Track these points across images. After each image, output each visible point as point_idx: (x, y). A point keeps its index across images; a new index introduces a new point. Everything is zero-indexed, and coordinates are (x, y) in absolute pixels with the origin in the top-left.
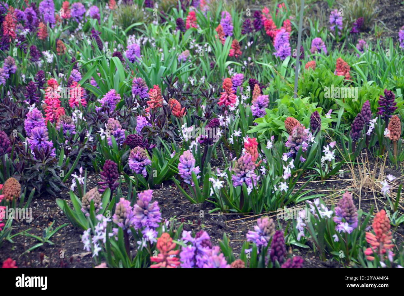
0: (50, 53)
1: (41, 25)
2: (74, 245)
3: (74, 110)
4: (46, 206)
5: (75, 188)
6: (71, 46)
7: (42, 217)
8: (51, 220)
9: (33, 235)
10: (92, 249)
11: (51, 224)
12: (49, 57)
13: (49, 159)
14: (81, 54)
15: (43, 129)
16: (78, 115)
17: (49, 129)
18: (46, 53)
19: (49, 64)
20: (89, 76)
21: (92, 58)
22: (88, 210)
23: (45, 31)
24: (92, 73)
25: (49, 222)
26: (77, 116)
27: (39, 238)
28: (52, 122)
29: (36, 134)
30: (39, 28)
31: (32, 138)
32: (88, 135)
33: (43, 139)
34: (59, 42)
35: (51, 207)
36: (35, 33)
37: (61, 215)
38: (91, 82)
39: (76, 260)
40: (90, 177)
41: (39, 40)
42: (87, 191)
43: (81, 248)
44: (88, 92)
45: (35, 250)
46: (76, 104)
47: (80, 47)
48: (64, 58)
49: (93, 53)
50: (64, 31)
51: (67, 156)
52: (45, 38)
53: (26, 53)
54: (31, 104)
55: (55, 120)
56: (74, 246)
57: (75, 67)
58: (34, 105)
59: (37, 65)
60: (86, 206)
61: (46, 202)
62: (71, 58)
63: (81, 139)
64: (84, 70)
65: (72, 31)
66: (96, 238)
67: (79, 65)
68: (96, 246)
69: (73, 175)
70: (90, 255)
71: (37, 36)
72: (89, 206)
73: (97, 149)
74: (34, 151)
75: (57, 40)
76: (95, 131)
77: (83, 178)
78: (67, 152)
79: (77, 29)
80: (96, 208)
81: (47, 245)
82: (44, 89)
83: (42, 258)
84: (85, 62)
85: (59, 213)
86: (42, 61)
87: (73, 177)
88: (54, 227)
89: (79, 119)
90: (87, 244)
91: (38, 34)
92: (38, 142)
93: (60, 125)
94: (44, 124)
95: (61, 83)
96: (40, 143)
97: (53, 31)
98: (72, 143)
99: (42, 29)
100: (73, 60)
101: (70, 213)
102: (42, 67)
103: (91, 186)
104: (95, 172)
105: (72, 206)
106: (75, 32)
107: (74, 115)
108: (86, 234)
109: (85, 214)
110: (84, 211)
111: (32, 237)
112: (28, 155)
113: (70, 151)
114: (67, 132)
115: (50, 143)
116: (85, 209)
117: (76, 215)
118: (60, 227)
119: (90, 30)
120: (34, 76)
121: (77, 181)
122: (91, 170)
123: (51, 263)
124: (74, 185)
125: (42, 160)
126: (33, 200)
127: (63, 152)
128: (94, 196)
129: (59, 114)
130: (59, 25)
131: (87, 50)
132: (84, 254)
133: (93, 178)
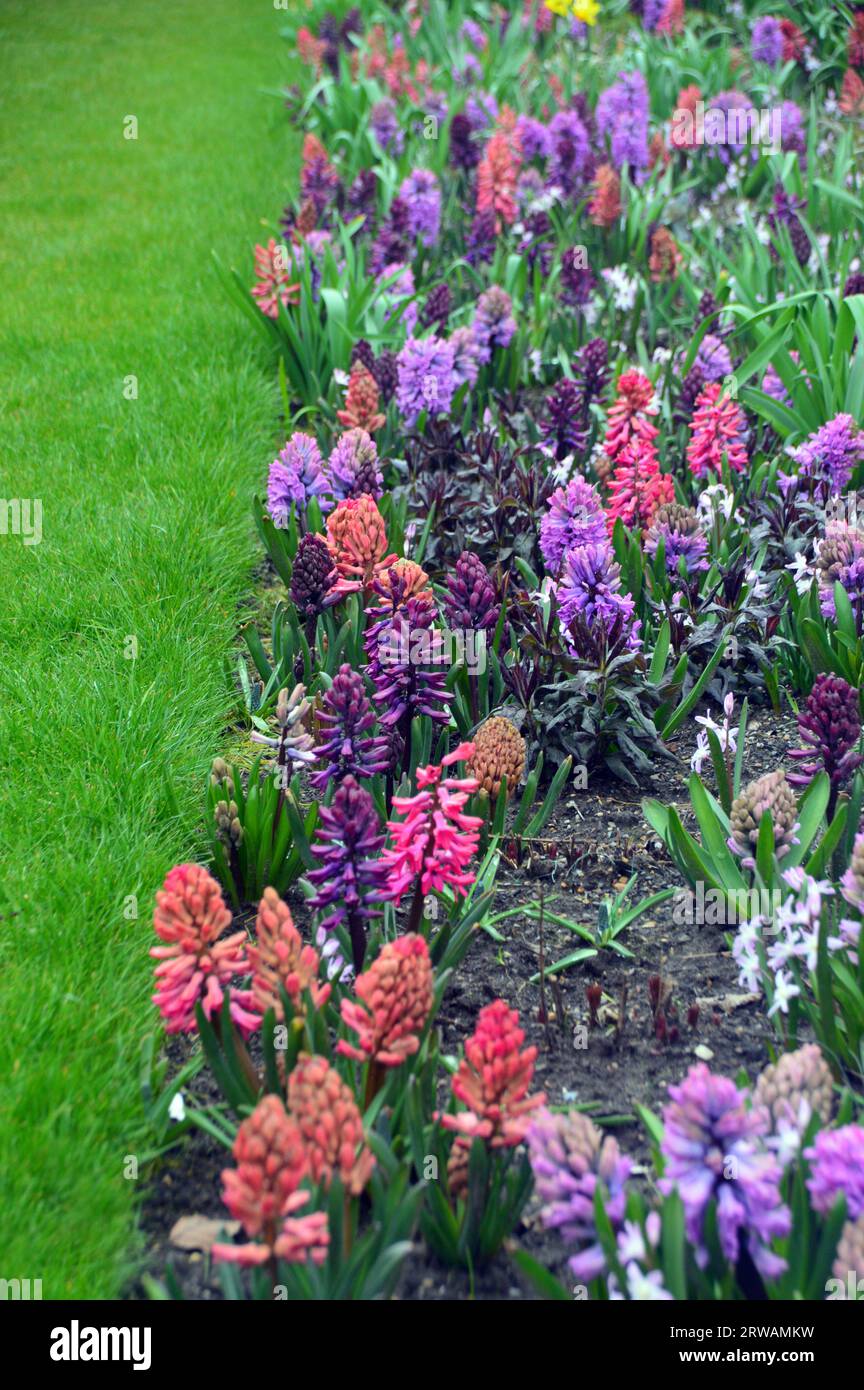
0: (629, 275)
1: (603, 174)
2: (701, 965)
3: (704, 485)
4: (606, 820)
5: (704, 762)
6: (699, 247)
7: (594, 859)
8: (623, 870)
9: (561, 918)
10: (767, 988)
11: (624, 886)
12: (623, 286)
13: (621, 659)
14: (732, 282)
15: (603, 549)
16: (717, 501)
17: (621, 547)
18: (616, 276)
19: (620, 311)
20: (762, 363)
21: (771, 300)
22: (752, 847)
23: (614, 196)
24: (771, 354)
25: (615, 877)
26: (715, 504)
27: (584, 931)
28: (630, 524)
29: (580, 571)
30: (594, 184)
31: (565, 580)
32: (752, 574)
33: (601, 587)
34: (660, 235)
35: (620, 822)
36: (583, 203)
37: (656, 855)
38: (766, 382)
39: (710, 1020)
40: (754, 726)
41: (593, 227)
42: (747, 776)
43: (725, 978)
44: (752, 418)
45: (570, 969)
46: (709, 463)
47: (729, 251)
48: (671, 291)
49: (776, 280)
50: (677, 196)
51: (676, 649)
52: (612, 222)
53: (546, 275)
54: (560, 456)
55: (640, 519)
56: (701, 968)
57: (713, 328)
58: (569, 460)
59: (582, 318)
60: (746, 831)
61: (606, 808)
62: (699, 294)
63: (726, 590)
64: (744, 340)
65: (701, 196)
66: (781, 952)
67: (726, 322)
68: (780, 979)
69: (699, 719)
70: (760, 1005)
71: (585, 214)
72: (755, 833)
73: (782, 627)
74: (571, 627)
75: (652, 229)
76: (778, 560)
77: (735, 731)
78: (679, 635)
79: (722, 188)
80: (779, 843)
81: (609, 957)
82: (604, 404)
83: (595, 1001)
84: (748, 313)
85: (650, 847)
86: (599, 302)
87: (700, 728)
88: (634, 896)
89: (719, 516)
90: (749, 965)
91: (590, 205)
92: (584, 596)
93: (656, 537)
94: (604, 531)
95: (660, 383)
96: (592, 599)
97: (642, 196)
98: (697, 602)
99: (604, 190)
100: (707, 306)
101: (689, 854)
102: (598, 326)
103: (762, 757)
104: (770, 707)
105: (693, 824)
106: (715, 197)
107: (705, 500)
108: (748, 933)
109: (738, 860)
110: (738, 849)
111: (561, 926)
112: (552, 639)
113: (689, 630)
114: (680, 561)
115: (626, 602)
116: (739, 841)
117: (709, 859)
118: (653, 897)
119: (765, 191)
120: (570, 355)
121: (713, 740)
122: (759, 701)
123: (626, 1020)
124: (702, 751)
125: (596, 657)
126: (564, 797)
127: (665, 632)
128: (772, 797)
129: (656, 497)
130: (662, 173)
131: (755, 267)
132: (736, 999)
133: (764, 729)
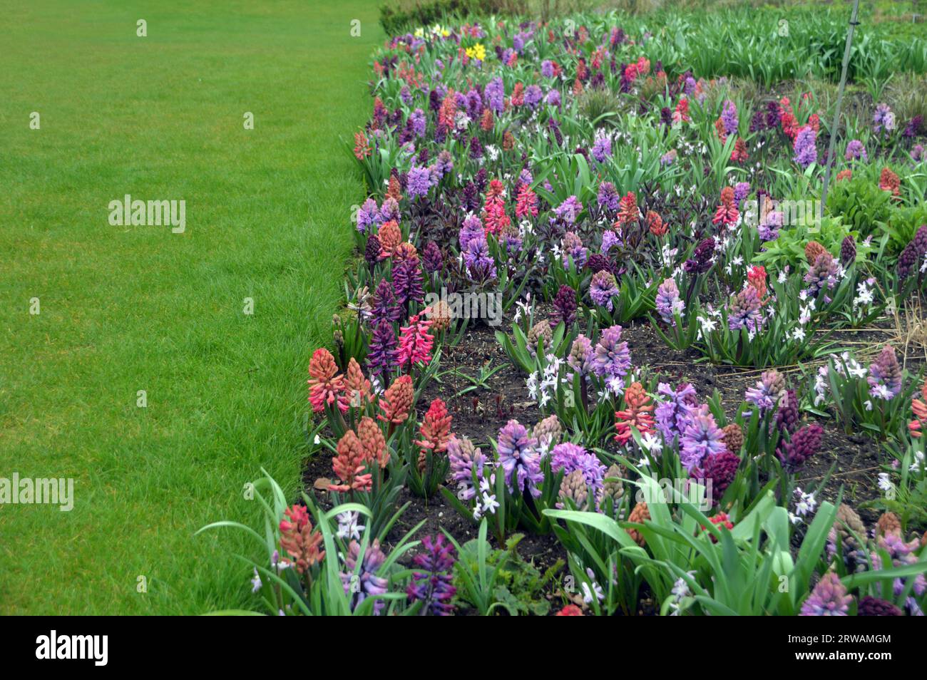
0: (495, 148)
1: (487, 112)
2: (515, 392)
3: (522, 220)
4: (482, 340)
5: (519, 320)
6: (521, 140)
7: (477, 354)
8: (487, 358)
9: (465, 375)
10: (539, 398)
11: (488, 363)
12: (493, 152)
13: (488, 281)
14: (534, 150)
15: (482, 241)
16: (526, 227)
17: (490, 241)
18: (491, 148)
19: (493, 162)
20: (543, 178)
21: (547, 155)
22: (536, 349)
23: (490, 120)
24: (547, 175)
25: (484, 360)
26: (526, 228)
27: (473, 380)
28: (493, 234)
29: (474, 248)
30: (483, 116)
31: (468, 252)
32: (538, 253)
33: (481, 254)
34: (507, 134)
35: (487, 341)
36: (478, 122)
37: (500, 353)
38: (546, 185)
39: (519, 411)
40: (538, 308)
41: (483, 132)
42: (534, 324)
43: (524, 396)
44: (540, 198)
45: (467, 394)
46: (524, 213)
47: (533, 141)
48: (511, 155)
49: (549, 149)
50: (513, 121)
51: (510, 279)
52: (490, 129)
53: (465, 147)
54: (468, 210)
55: (497, 232)
56: (516, 393)
57: (526, 166)
58: (471, 212)
59: (478, 163)
60: (533, 342)
61: (482, 336)
62: (521, 155)
63: (529, 257)
64: (537, 171)
65: (523, 122)
66: (545, 384)
67: (531, 163)
68: (544, 394)
69: (517, 302)
70: (536, 406)
71: (479, 127)
72: (537, 343)
73: (549, 271)
74: (470, 269)
75: (504, 132)
76: (548, 249)
77: (530, 307)
78: (510, 273)
79: (531, 120)
80: (545, 347)
81: (482, 389)
82: (485, 193)
83: (475, 404)
84: (539, 160)
85: (498, 350)
86: (484, 158)
87: (517, 305)
88: (492, 366)
89: (527, 232)
90: (533, 390)
91: (481, 123)
92: (475, 258)
93: (503, 239)
94: (483, 235)
95: (506, 187)
96: (478, 259)
97: (501, 121)
98: (517, 261)
99: (486, 118)
100: (524, 158)
101: (512, 351)
102: (484, 165)
103: (539, 318)
104: (544, 301)
105: (514, 342)
106: (528, 123)
107: (522, 227)
108: (533, 377)
109: (530, 353)
110: (530, 349)
111: (464, 378)
112: (463, 273)
113: (514, 272)
114: (512, 247)
115: (491, 260)
116: (531, 346)
117: (519, 353)
118: (499, 367)
119: (546, 121)
120: (473, 176)
121: (522, 311)
122: (540, 299)
123: (487, 411)
124: (518, 315)
125: (479, 280)
126: (466, 332)
127: (505, 272)
128: (543, 330)
129: (503, 224)
130: (508, 114)
131: (542, 146)
132: (528, 404)
133: (542, 309)
